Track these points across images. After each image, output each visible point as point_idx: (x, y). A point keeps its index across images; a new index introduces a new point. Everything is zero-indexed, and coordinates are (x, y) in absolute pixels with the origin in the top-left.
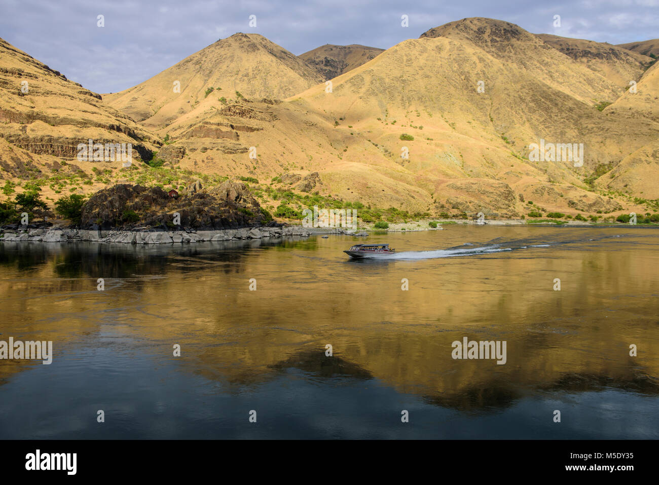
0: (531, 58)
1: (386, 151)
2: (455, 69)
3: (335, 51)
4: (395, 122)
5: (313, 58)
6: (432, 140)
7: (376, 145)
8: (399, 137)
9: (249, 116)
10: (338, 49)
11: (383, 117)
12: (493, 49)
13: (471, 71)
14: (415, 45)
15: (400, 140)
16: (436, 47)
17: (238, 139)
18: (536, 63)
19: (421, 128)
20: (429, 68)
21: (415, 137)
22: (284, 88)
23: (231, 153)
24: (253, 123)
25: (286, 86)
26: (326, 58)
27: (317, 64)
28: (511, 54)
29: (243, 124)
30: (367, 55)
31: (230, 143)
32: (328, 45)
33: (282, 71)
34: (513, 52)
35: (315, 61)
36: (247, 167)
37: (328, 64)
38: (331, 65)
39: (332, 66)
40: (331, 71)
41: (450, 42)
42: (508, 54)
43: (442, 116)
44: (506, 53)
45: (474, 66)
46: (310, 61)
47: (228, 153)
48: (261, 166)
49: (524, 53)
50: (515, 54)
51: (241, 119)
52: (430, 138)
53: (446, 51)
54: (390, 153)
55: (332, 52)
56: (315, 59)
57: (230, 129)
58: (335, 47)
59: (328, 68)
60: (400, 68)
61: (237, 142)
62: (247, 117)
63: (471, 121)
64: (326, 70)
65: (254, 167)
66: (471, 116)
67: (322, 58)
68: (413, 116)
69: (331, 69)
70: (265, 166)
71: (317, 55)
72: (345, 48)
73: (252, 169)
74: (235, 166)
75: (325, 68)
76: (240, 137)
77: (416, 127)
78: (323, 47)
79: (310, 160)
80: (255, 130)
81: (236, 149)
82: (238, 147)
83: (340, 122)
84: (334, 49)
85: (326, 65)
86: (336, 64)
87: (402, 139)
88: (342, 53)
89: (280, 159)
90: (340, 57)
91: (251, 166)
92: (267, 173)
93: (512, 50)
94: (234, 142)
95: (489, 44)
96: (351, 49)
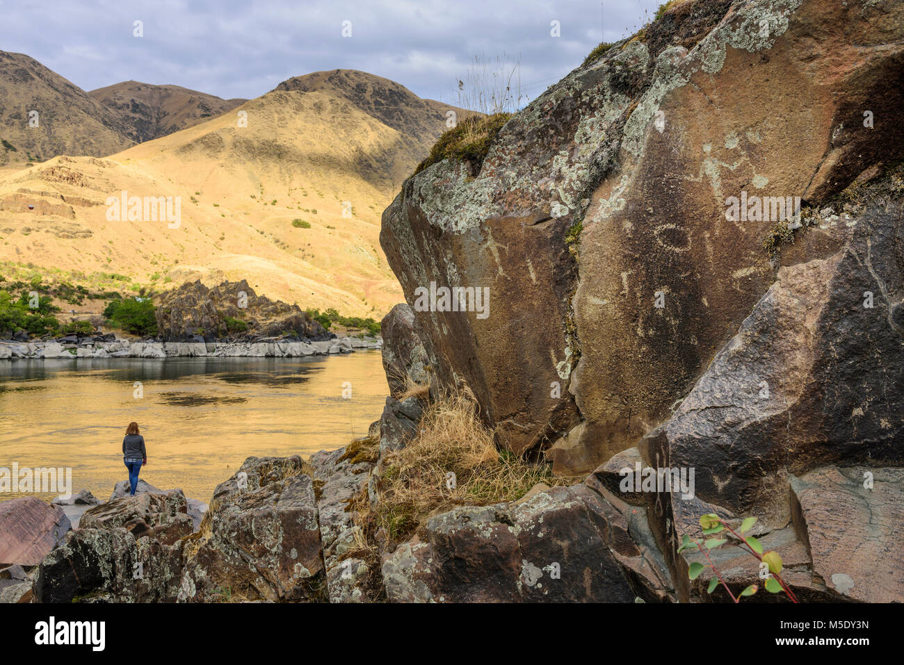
0: (425, 129)
1: (277, 241)
2: (342, 136)
3: (147, 93)
4: (275, 201)
5: (112, 98)
6: (334, 228)
7: (262, 233)
8: (291, 222)
9: (80, 183)
10: (150, 90)
11: (258, 195)
12: (379, 114)
13: (362, 141)
14: (287, 100)
15: (293, 227)
16: (315, 105)
17: (74, 217)
18: (431, 136)
19: (315, 212)
20: (310, 132)
21: (312, 224)
22: (81, 141)
23: (68, 237)
24: (88, 194)
25: (84, 138)
26: (133, 101)
27: (119, 109)
28: (401, 123)
29: (77, 194)
30: (198, 103)
31: (64, 222)
32: (131, 82)
33: (76, 115)
34: (403, 120)
35: (115, 104)
36: (98, 259)
37: (137, 110)
38: (141, 112)
39: (144, 114)
40: (142, 120)
41: (331, 101)
42: (397, 123)
43: (336, 197)
44: (395, 120)
45: (365, 134)
46: (108, 102)
47: (63, 236)
48: (117, 257)
49: (416, 122)
50: (406, 123)
51: (71, 186)
52: (331, 226)
53: (327, 111)
54: (283, 244)
55: (140, 92)
56: (117, 101)
57: (60, 202)
58: (145, 85)
59: (137, 116)
60: (270, 129)
61: (73, 222)
62: (78, 185)
63: (374, 206)
64: (134, 118)
65: (108, 259)
66: (372, 200)
67: (127, 99)
68: (298, 195)
69: (142, 118)
70: (123, 257)
71: (119, 95)
72: (160, 89)
73: (106, 262)
74: (81, 258)
75: (133, 115)
76: (76, 215)
77: (308, 211)
78: (125, 83)
79: (182, 251)
80: (93, 204)
81: (74, 231)
82: (76, 228)
83: (197, 197)
84: (143, 88)
85: (134, 111)
86: (148, 111)
87: (296, 226)
88: (156, 96)
89: (141, 247)
90: (154, 101)
91: (104, 257)
92: (129, 268)
93: (402, 118)
94: (68, 220)
95: (373, 106)
96: (169, 92)
